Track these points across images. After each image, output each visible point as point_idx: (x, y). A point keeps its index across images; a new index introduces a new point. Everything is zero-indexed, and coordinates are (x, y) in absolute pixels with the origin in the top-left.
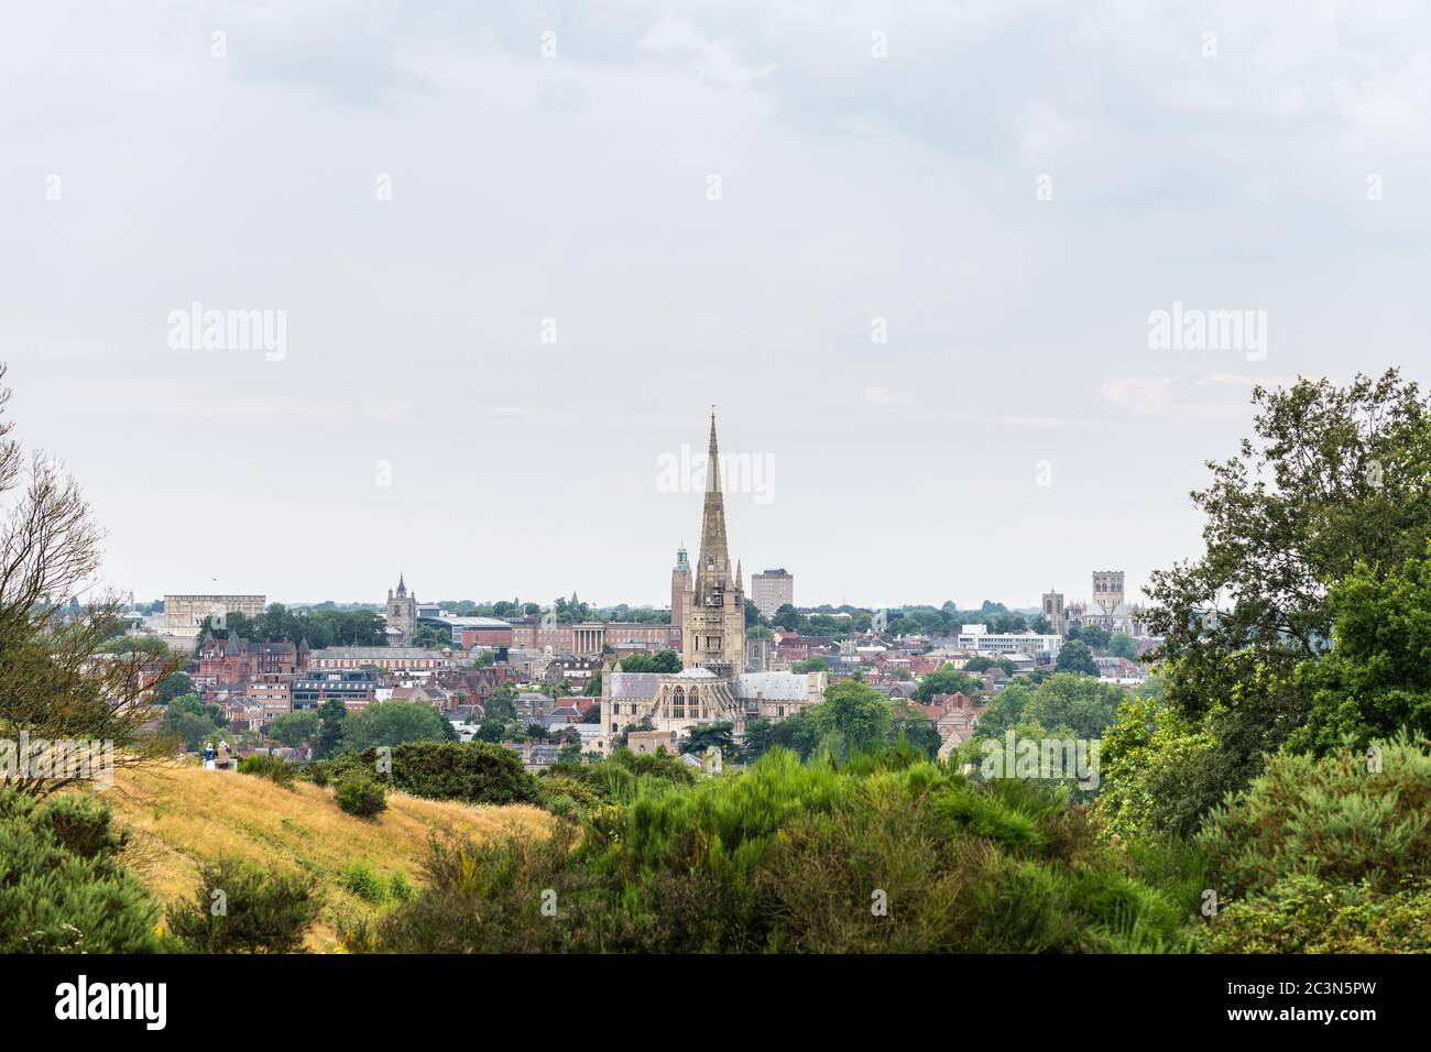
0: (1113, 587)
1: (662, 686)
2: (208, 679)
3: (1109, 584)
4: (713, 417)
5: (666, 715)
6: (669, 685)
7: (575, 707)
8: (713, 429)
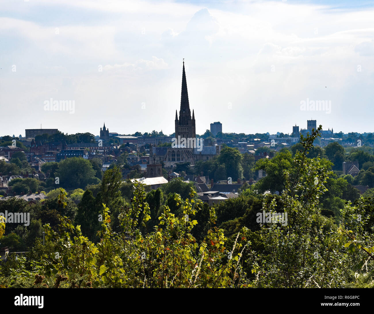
0: (313, 125)
1: (168, 150)
2: (31, 154)
3: (312, 124)
4: (184, 63)
5: (169, 160)
6: (170, 150)
7: (146, 159)
8: (184, 67)
